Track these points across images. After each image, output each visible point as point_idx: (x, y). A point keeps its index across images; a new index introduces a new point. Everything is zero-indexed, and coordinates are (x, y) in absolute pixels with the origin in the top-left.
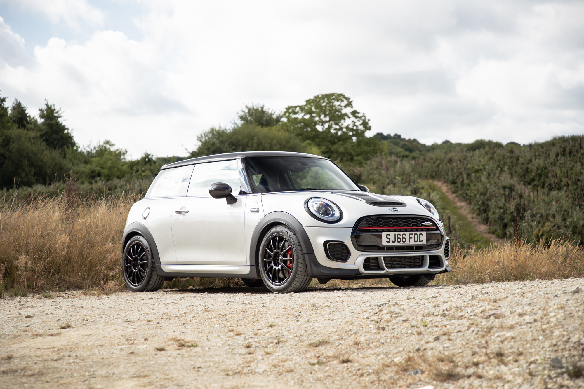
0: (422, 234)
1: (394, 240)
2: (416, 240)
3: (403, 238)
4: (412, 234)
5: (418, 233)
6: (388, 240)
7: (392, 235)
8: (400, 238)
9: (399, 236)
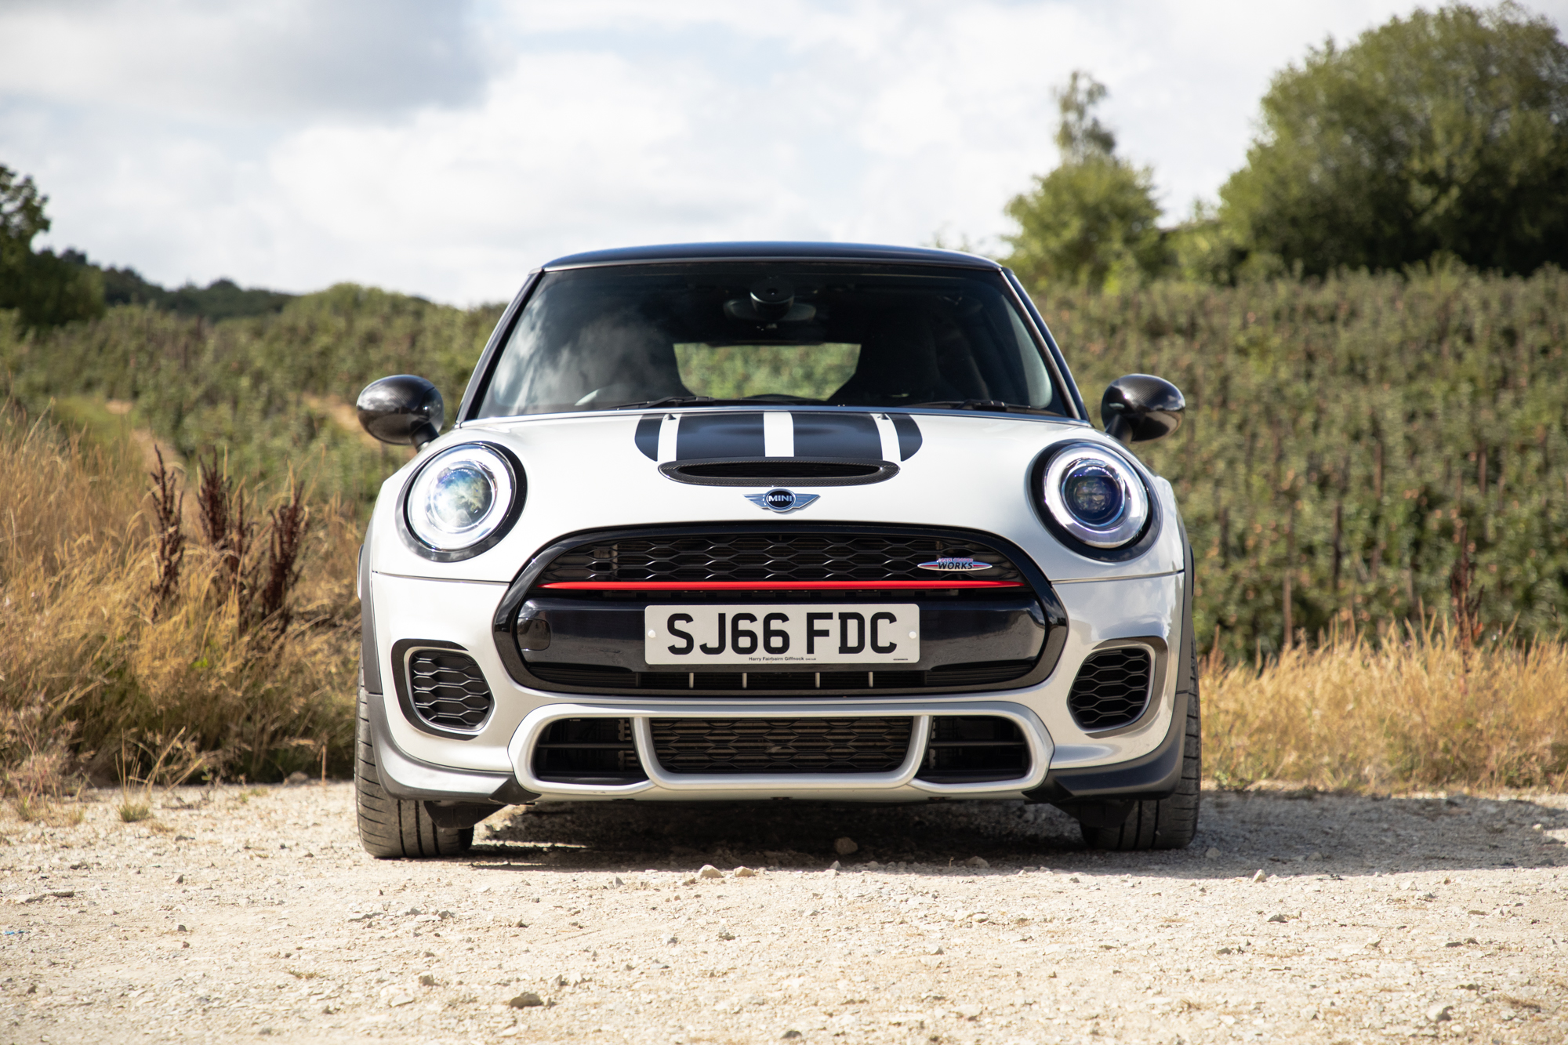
0: (892, 618)
1: (714, 643)
2: (853, 641)
3: (769, 633)
4: (829, 616)
5: (868, 610)
6: (681, 643)
7: (704, 621)
8: (751, 634)
9: (744, 625)
